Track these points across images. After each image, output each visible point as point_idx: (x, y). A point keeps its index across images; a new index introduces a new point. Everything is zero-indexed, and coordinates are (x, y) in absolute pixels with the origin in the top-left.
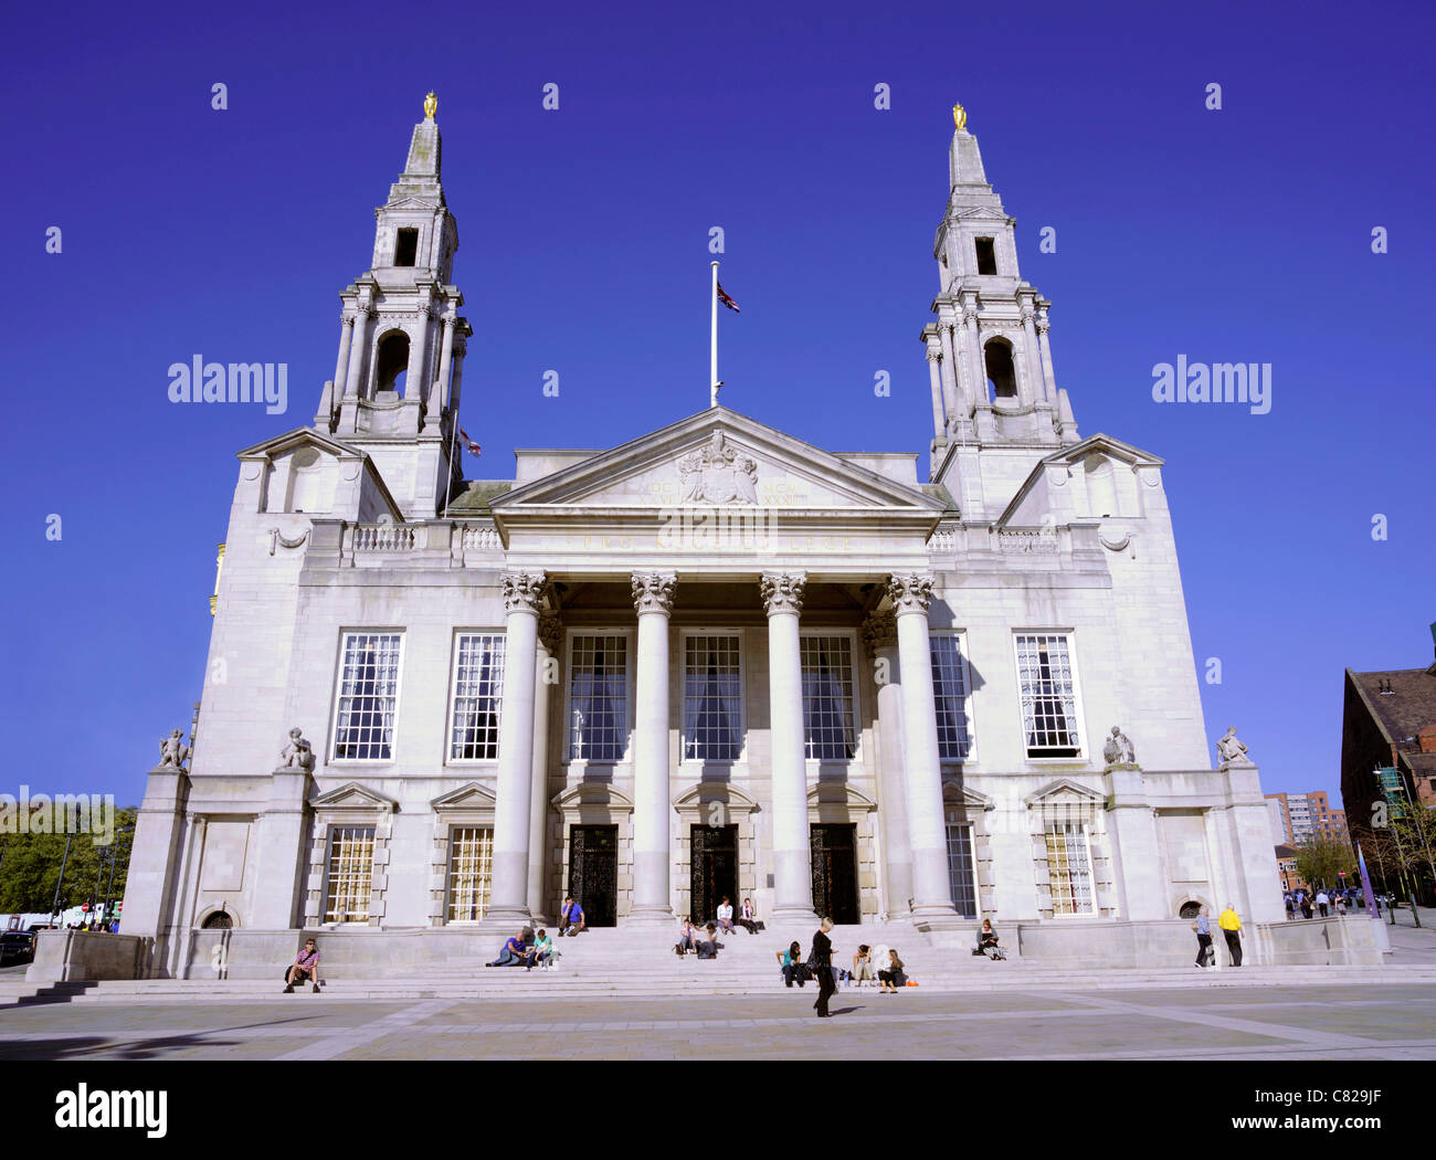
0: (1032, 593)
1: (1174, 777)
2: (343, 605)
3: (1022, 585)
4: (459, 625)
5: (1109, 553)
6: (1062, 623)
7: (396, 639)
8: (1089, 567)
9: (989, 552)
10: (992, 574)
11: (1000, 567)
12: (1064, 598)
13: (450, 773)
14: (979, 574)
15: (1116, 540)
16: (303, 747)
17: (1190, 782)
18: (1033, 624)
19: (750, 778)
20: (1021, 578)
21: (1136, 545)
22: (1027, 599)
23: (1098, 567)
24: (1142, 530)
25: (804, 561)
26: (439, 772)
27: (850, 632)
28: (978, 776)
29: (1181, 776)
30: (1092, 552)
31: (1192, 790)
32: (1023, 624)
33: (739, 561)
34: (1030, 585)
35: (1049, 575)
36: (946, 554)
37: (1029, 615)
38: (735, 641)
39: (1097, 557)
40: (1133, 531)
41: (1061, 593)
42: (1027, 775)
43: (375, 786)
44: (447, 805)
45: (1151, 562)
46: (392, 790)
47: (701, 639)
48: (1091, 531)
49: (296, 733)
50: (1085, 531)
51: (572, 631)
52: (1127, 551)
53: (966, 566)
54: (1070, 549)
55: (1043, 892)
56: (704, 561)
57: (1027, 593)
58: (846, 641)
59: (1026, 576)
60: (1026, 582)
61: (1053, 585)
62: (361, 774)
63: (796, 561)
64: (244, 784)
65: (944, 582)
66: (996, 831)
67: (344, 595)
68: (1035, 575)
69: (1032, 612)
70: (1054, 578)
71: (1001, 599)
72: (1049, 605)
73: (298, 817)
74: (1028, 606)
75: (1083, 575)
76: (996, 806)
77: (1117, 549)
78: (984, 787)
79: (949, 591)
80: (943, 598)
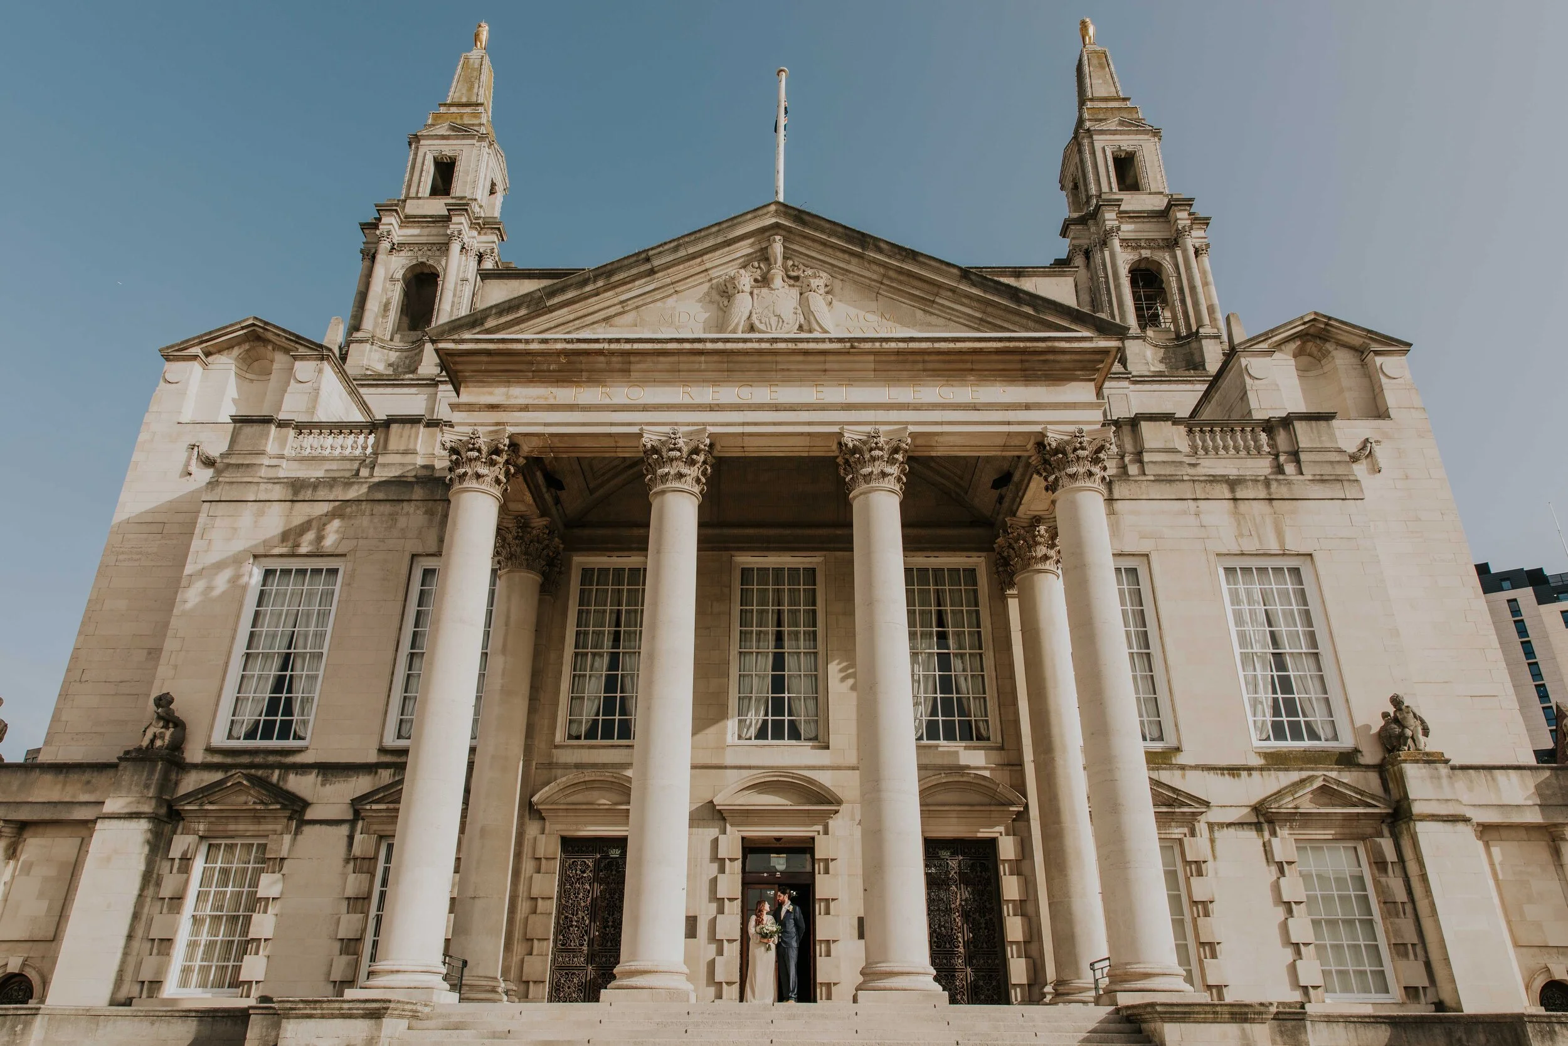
0: (1244, 506)
1: (1496, 776)
2: (260, 525)
3: (1228, 495)
4: (420, 550)
6: (1292, 546)
7: (333, 572)
8: (1327, 470)
9: (1175, 451)
10: (1183, 480)
11: (1192, 471)
12: (1293, 512)
13: (387, 759)
14: (1162, 481)
17: (1527, 783)
18: (1250, 546)
19: (832, 767)
20: (1225, 486)
21: (1384, 456)
22: (1236, 513)
26: (372, 757)
27: (977, 561)
28: (1183, 768)
29: (1512, 773)
30: (1326, 450)
31: (1532, 797)
32: (1235, 549)
34: (1238, 495)
35: (1269, 481)
37: (1241, 535)
39: (1336, 457)
41: (1288, 505)
42: (1260, 769)
43: (275, 776)
44: (374, 807)
45: (1407, 478)
46: (298, 784)
47: (763, 571)
48: (1323, 424)
49: (164, 701)
50: (1314, 423)
51: (581, 560)
54: (1292, 448)
57: (1236, 507)
58: (971, 573)
59: (1233, 483)
60: (1233, 490)
61: (1274, 495)
62: (258, 760)
64: (80, 776)
65: (1110, 491)
66: (1214, 857)
67: (261, 514)
68: (1245, 481)
69: (1246, 532)
70: (1274, 485)
71: (1197, 515)
72: (1269, 521)
73: (143, 825)
74: (1239, 524)
75: (1323, 481)
76: (1208, 817)
77: (1353, 460)
78: (1193, 785)
79: (1120, 506)
80: (1112, 513)
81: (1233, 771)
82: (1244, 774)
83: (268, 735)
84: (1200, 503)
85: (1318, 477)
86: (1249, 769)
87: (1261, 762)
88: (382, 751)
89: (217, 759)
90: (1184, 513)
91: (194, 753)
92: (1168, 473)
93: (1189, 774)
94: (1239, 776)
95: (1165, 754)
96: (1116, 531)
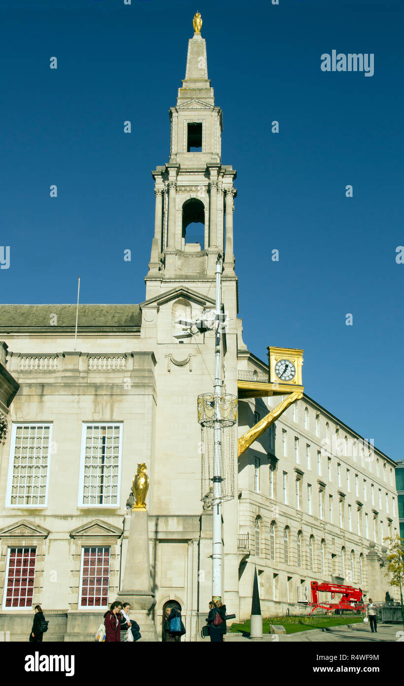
0: (100, 398)
1: (170, 519)
3: (93, 393)
5: (174, 368)
6: (115, 418)
8: (141, 381)
9: (77, 371)
10: (76, 386)
11: (81, 381)
12: (121, 401)
14: (67, 385)
15: (180, 359)
17: (181, 522)
18: (97, 418)
20: (93, 389)
21: (194, 363)
22: (96, 402)
23: (146, 381)
24: (199, 352)
28: (45, 516)
29: (175, 519)
30: (144, 370)
31: (181, 529)
32: (90, 419)
34: (98, 393)
35: (112, 386)
36: (50, 372)
37: (95, 412)
39: (147, 374)
40: (193, 352)
41: (119, 398)
42: (77, 516)
45: (202, 373)
48: (147, 357)
50: (142, 356)
52: (187, 366)
53: (59, 380)
54: (131, 368)
55: (73, 592)
57: (96, 398)
59: (97, 387)
60: (96, 391)
61: (114, 391)
65: (43, 391)
66: (49, 553)
68: (103, 386)
69: (97, 411)
70: (115, 389)
71: (78, 402)
72: (109, 406)
74: (95, 407)
76: (50, 537)
77: (181, 365)
78: (48, 524)
79: (45, 398)
80: (41, 402)
81: (65, 517)
82: (70, 519)
84: (81, 397)
85: (136, 384)
86: (72, 516)
87: (78, 513)
90: (73, 401)
92: (71, 382)
93: (48, 519)
94: (67, 519)
95: (41, 510)
96: (41, 410)
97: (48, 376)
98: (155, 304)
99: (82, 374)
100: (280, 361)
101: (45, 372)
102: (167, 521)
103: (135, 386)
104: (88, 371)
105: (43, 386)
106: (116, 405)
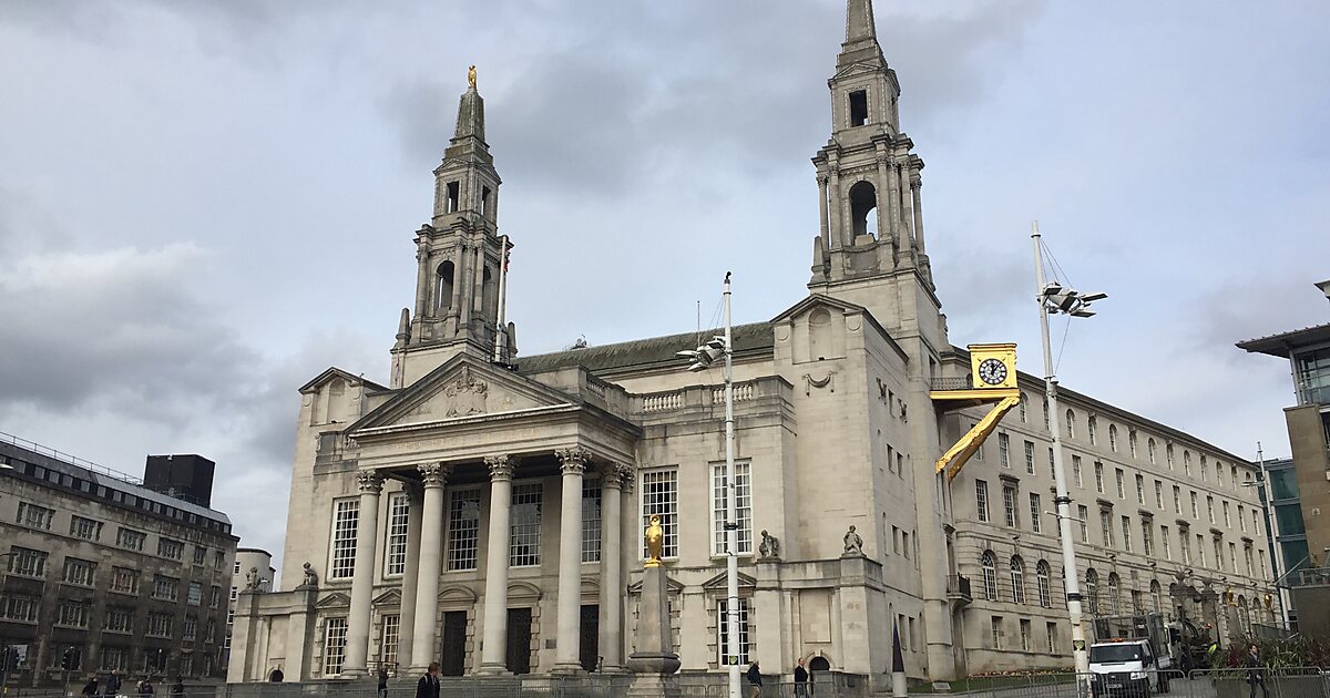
1: (808, 565)
2: (334, 485)
5: (813, 390)
6: (743, 455)
7: (358, 503)
8: (767, 410)
9: (701, 406)
10: (700, 423)
11: (705, 417)
12: (747, 435)
13: (385, 583)
14: (690, 424)
15: (819, 379)
16: (310, 572)
17: (821, 569)
18: (723, 457)
19: (542, 577)
20: (718, 424)
21: (837, 381)
22: (721, 439)
23: (773, 410)
24: (842, 368)
25: (508, 447)
28: (677, 570)
29: (814, 565)
30: (771, 398)
31: (820, 576)
32: (717, 458)
33: (473, 451)
35: (737, 420)
36: (674, 410)
37: (721, 450)
38: (541, 485)
39: (773, 402)
40: (835, 369)
41: (744, 432)
42: (708, 568)
45: (846, 393)
49: (307, 566)
50: (770, 382)
51: (451, 488)
52: (829, 386)
53: (683, 419)
54: (757, 397)
55: (711, 650)
56: (455, 453)
57: (722, 435)
59: (721, 422)
60: (720, 427)
61: (741, 426)
63: (504, 447)
64: (285, 597)
65: (666, 433)
66: (683, 609)
67: (334, 478)
69: (724, 448)
70: (740, 422)
71: (703, 441)
72: (735, 441)
73: (305, 615)
74: (721, 444)
75: (762, 417)
76: (685, 591)
77: (821, 385)
78: (681, 577)
79: (669, 439)
80: (665, 444)
81: (697, 570)
83: (346, 576)
84: (706, 435)
86: (704, 568)
87: (710, 564)
88: (383, 579)
89: (330, 587)
90: (697, 441)
91: (321, 586)
92: (694, 420)
93: (680, 572)
94: (701, 572)
95: (673, 563)
96: (665, 454)
97: (671, 415)
98: (788, 319)
99: (706, 410)
100: (985, 362)
101: (668, 411)
102: (806, 568)
103: (763, 416)
104: (712, 406)
105: (665, 426)
106: (743, 440)
